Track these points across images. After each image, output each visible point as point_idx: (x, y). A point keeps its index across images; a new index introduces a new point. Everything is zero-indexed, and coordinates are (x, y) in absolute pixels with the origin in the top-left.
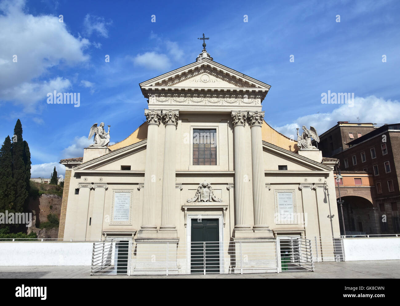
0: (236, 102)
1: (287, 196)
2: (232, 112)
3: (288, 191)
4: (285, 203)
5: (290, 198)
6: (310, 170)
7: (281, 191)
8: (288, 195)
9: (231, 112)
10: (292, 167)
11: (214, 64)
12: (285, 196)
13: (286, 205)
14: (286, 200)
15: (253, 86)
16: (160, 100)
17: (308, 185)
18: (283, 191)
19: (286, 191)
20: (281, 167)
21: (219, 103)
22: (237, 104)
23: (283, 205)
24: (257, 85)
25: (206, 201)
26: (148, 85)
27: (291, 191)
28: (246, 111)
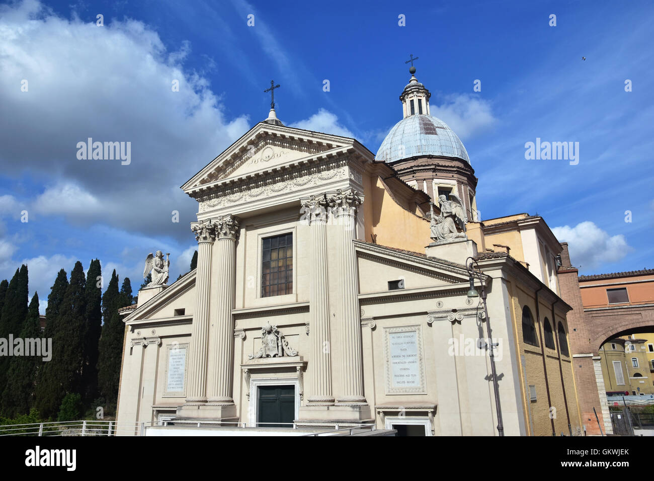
0: (310, 181)
1: (407, 340)
2: (301, 201)
3: (407, 329)
4: (403, 353)
5: (412, 343)
6: (449, 283)
7: (394, 330)
8: (407, 337)
9: (299, 201)
10: (413, 282)
11: (272, 128)
12: (401, 340)
13: (404, 356)
14: (405, 346)
15: (330, 147)
16: (212, 204)
17: (444, 315)
18: (400, 330)
19: (404, 329)
20: (393, 285)
21: (286, 189)
22: (311, 185)
23: (400, 356)
24: (334, 144)
25: (274, 356)
26: (191, 187)
27: (413, 329)
28: (321, 194)
